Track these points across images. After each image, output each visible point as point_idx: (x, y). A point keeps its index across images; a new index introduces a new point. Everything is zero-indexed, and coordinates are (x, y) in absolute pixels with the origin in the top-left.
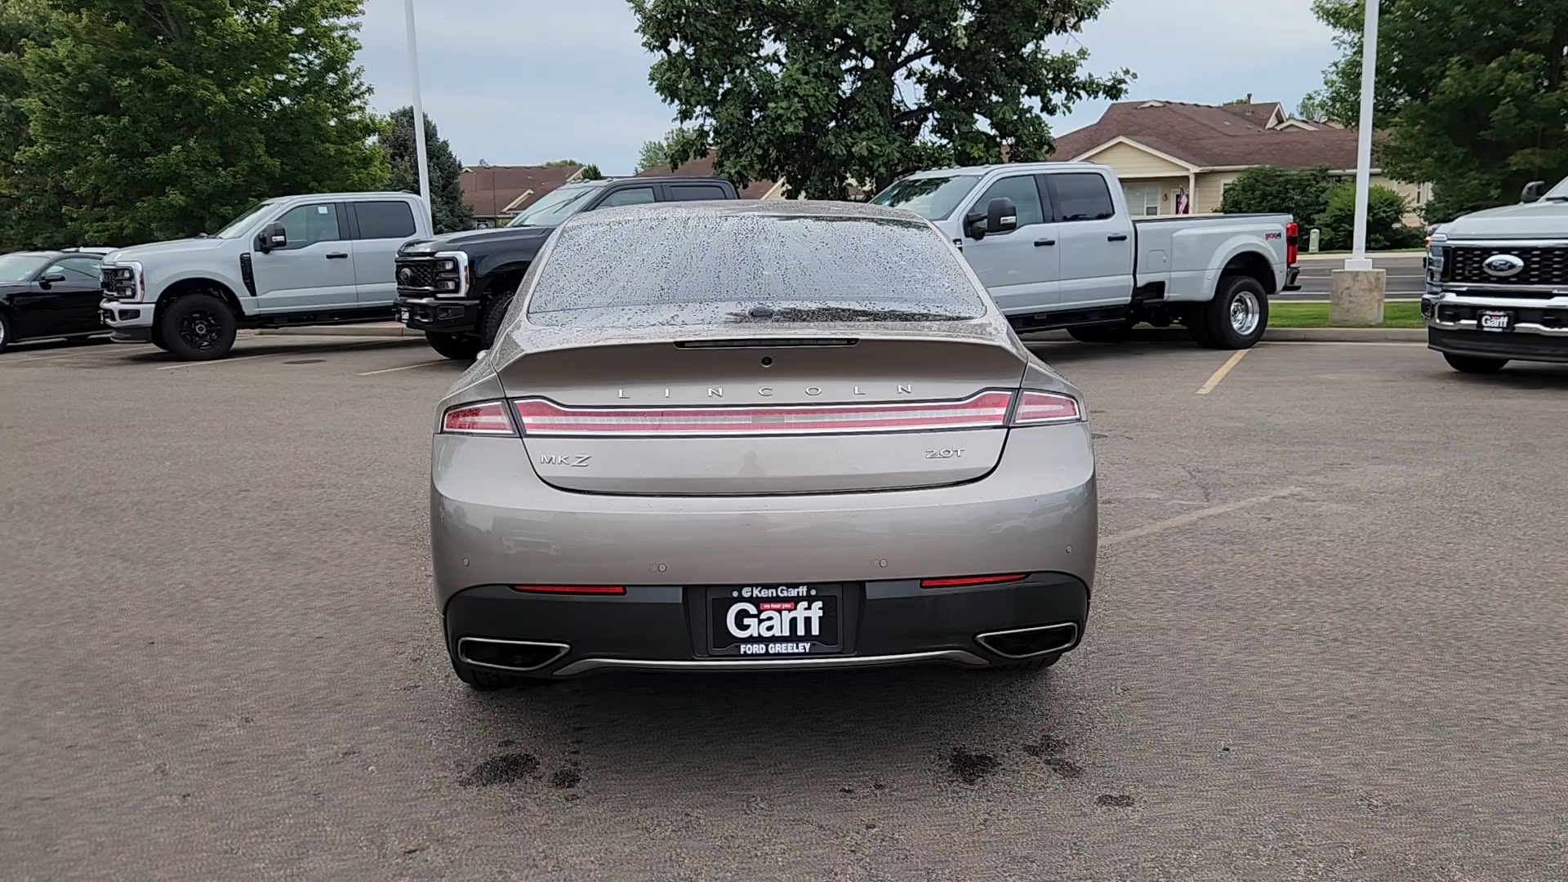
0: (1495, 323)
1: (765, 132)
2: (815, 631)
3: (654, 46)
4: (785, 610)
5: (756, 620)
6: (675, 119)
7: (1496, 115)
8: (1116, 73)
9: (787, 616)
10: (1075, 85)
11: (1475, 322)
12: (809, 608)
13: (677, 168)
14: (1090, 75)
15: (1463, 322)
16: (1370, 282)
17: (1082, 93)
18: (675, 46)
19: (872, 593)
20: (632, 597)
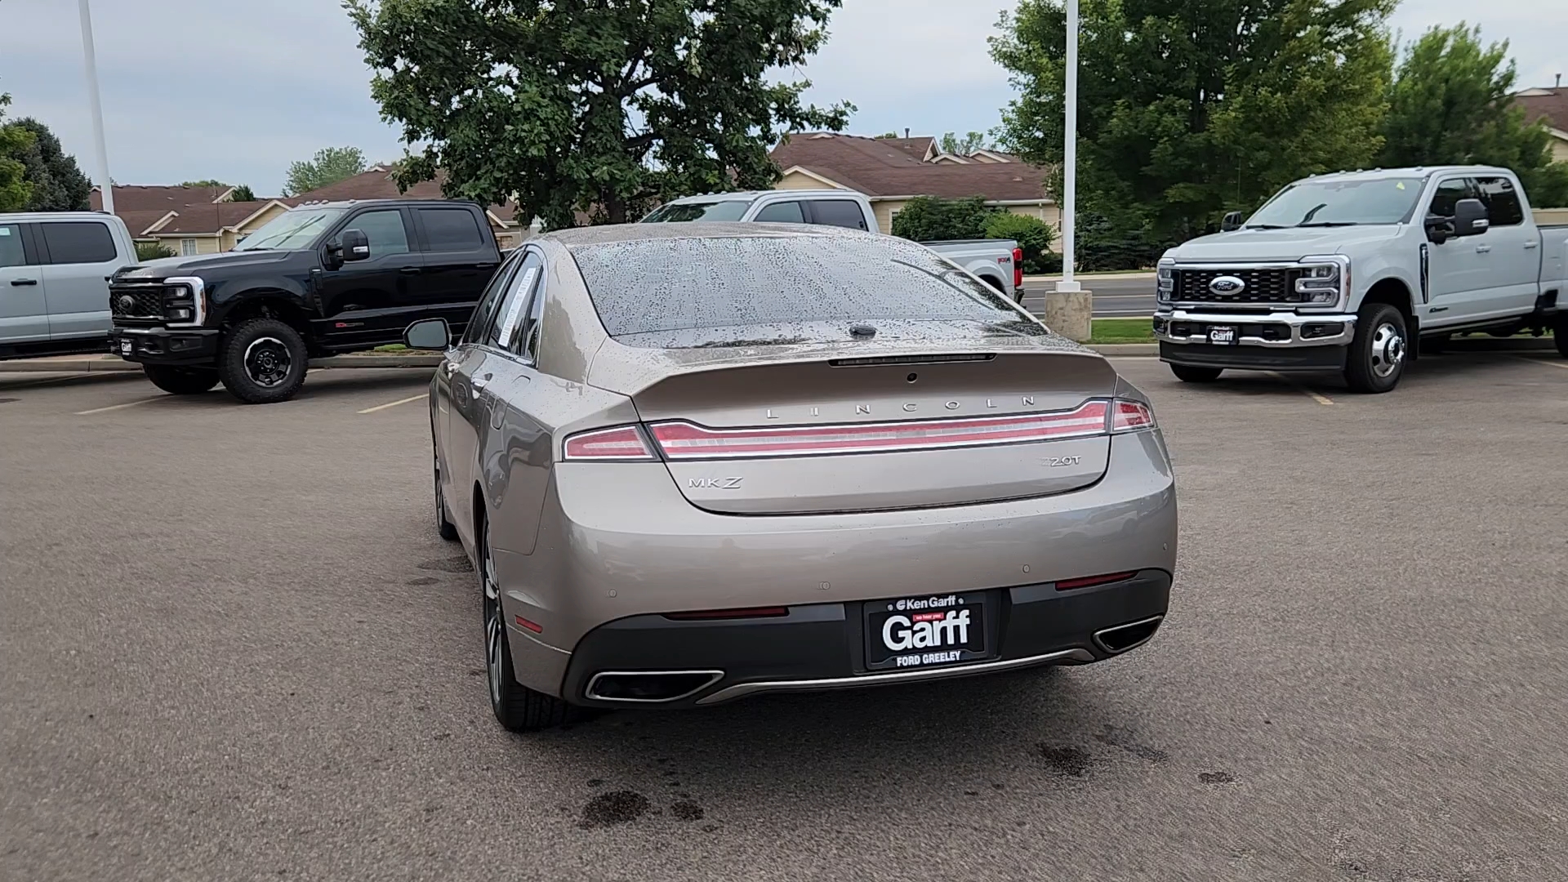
0: (1222, 337)
1: (504, 154)
2: (964, 639)
3: (378, 63)
4: (936, 620)
5: (910, 632)
6: (402, 139)
7: (1155, 153)
8: (837, 105)
9: (938, 626)
10: (799, 115)
11: (1205, 337)
12: (957, 617)
13: (405, 190)
14: (812, 107)
15: (1193, 336)
16: (1080, 303)
17: (805, 123)
18: (400, 64)
19: (1017, 597)
20: (794, 617)
